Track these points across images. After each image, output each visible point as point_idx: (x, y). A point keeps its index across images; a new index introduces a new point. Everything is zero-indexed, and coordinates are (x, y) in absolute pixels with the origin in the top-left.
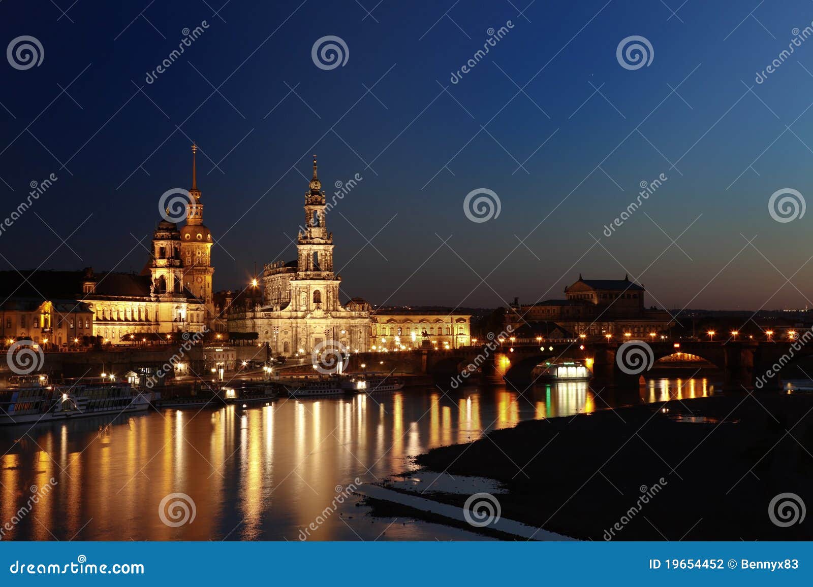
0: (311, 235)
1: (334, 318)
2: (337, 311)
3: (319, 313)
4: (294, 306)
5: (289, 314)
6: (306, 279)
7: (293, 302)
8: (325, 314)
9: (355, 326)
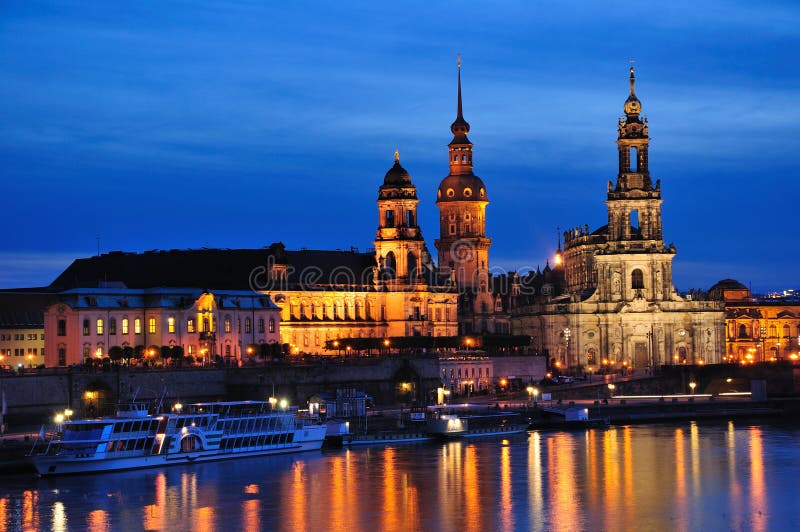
0: (625, 185)
1: (664, 311)
2: (670, 300)
3: (640, 304)
4: (602, 295)
5: (594, 307)
6: (620, 253)
7: (600, 288)
8: (650, 305)
9: (700, 324)
